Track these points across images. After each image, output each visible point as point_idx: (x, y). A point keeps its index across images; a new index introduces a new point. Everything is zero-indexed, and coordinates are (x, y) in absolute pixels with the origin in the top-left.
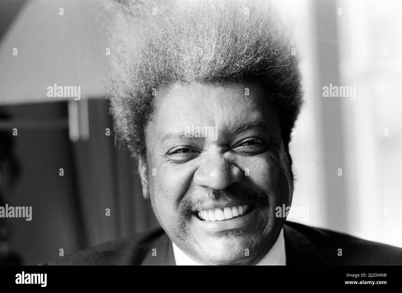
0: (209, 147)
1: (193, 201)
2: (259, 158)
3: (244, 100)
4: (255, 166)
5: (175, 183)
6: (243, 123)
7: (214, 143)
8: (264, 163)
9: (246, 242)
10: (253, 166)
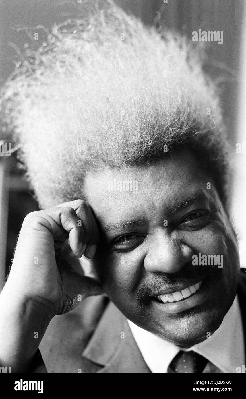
0: (154, 230)
1: (149, 287)
2: (206, 231)
3: (179, 175)
4: (204, 242)
5: (127, 275)
6: (183, 200)
7: (158, 226)
8: (212, 235)
9: (208, 317)
10: (202, 241)
